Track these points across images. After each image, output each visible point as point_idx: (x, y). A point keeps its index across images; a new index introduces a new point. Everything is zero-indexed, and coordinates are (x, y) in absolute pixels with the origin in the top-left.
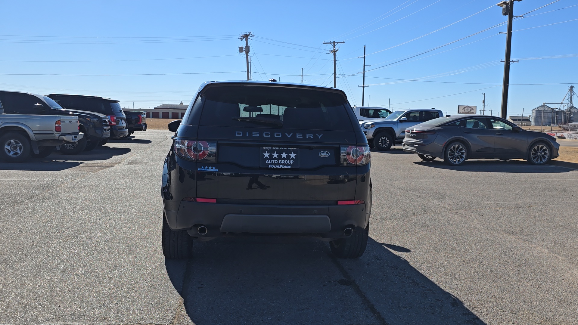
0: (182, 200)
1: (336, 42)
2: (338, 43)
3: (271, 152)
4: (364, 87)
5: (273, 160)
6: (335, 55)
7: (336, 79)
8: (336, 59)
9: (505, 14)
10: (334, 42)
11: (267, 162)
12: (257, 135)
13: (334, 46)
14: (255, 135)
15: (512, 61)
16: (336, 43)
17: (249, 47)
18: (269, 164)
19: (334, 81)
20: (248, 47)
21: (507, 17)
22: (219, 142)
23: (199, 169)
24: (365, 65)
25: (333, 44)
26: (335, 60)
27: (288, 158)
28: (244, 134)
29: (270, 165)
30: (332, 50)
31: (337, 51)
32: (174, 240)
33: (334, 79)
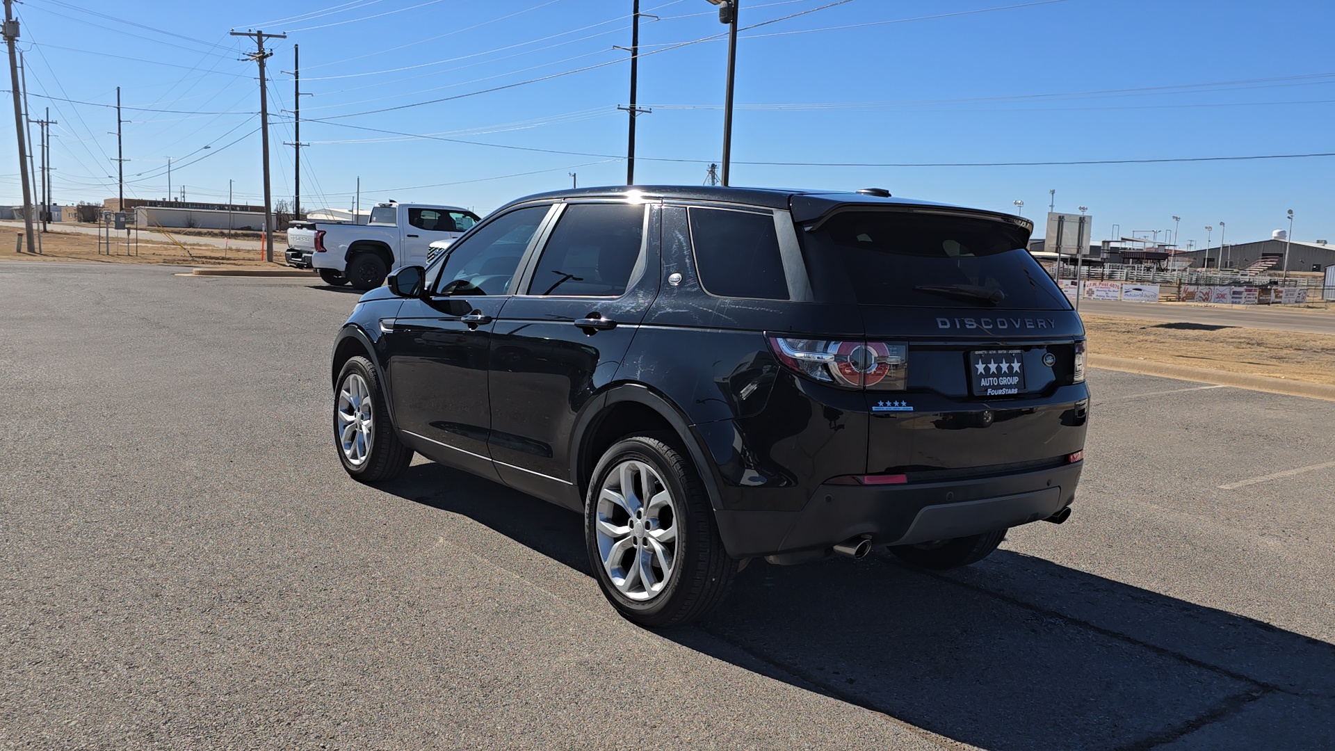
0: (823, 484)
1: (263, 33)
2: (269, 36)
3: (986, 361)
4: (297, 145)
5: (991, 379)
6: (262, 66)
7: (269, 126)
8: (267, 76)
9: (725, 21)
10: (259, 32)
11: (984, 383)
12: (973, 325)
13: (260, 44)
14: (970, 325)
15: (638, 109)
16: (265, 35)
17: (16, 24)
18: (986, 388)
19: (261, 130)
20: (13, 22)
21: (728, 26)
22: (911, 343)
23: (874, 408)
24: (300, 91)
25: (256, 38)
26: (263, 80)
27: (1011, 373)
28: (953, 324)
29: (989, 390)
30: (255, 54)
31: (267, 56)
32: (714, 580)
33: (261, 126)
